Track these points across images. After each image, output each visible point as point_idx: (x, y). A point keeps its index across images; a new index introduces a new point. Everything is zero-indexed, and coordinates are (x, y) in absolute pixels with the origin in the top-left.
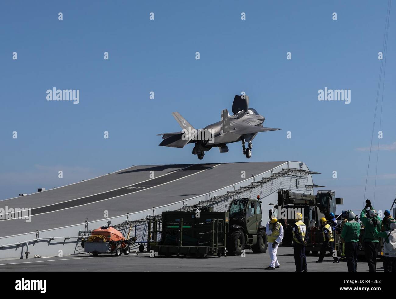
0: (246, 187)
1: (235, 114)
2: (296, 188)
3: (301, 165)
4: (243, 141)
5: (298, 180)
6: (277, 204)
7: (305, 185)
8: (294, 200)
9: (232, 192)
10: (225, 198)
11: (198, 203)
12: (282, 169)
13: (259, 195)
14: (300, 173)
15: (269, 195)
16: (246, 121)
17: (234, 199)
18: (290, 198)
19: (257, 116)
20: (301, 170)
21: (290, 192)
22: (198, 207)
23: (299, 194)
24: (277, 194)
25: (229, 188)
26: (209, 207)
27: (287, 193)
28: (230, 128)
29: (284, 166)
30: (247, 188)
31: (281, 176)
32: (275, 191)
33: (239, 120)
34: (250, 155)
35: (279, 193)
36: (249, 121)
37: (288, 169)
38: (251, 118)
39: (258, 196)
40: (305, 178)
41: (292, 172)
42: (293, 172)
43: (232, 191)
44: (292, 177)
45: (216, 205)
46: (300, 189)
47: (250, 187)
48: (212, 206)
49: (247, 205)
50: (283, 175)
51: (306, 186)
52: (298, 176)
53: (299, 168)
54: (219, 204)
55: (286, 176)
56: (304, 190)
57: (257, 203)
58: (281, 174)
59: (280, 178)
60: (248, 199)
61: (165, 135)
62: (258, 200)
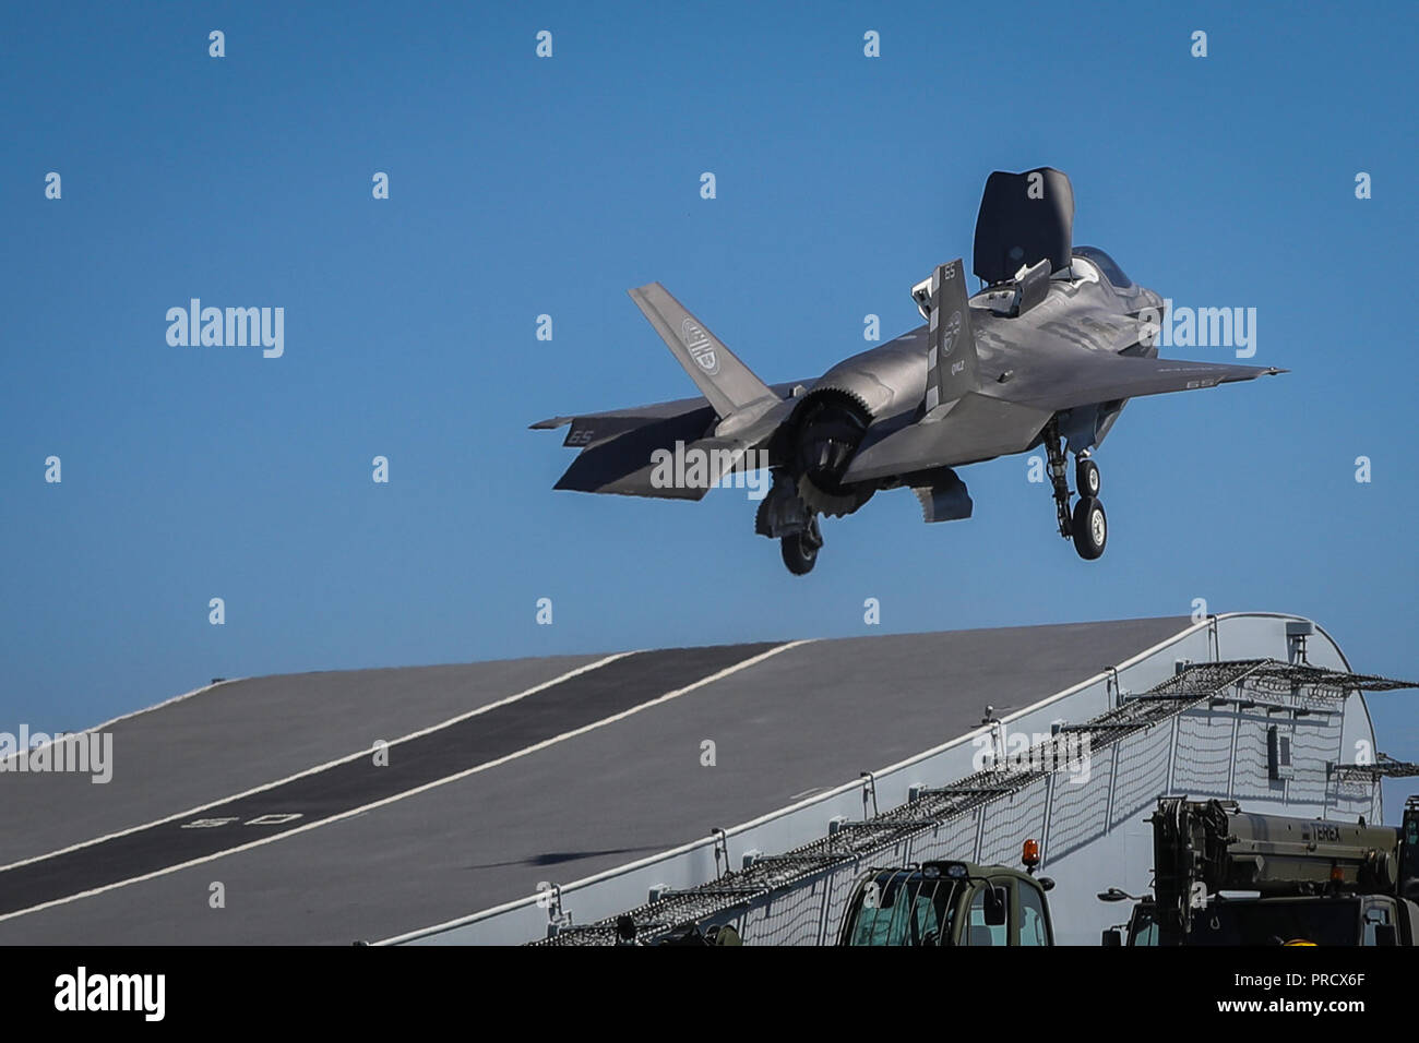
0: (945, 794)
1: (989, 289)
2: (1271, 788)
3: (1297, 634)
4: (1053, 446)
5: (1283, 731)
6: (1152, 892)
7: (1329, 765)
8: (1260, 862)
9: (857, 826)
10: (819, 863)
11: (644, 902)
12: (1179, 665)
13: (1035, 837)
14: (1295, 691)
15: (1097, 837)
16: (1066, 326)
17: (871, 869)
18: (1229, 848)
19: (1122, 292)
20: (1301, 670)
21: (1229, 811)
22: (645, 928)
23: (1288, 825)
24: (1151, 825)
25: (837, 804)
26: (715, 930)
27: (1211, 818)
28: (979, 371)
29: (1189, 646)
30: (956, 794)
31: (1173, 711)
32: (1137, 810)
33: (1018, 321)
34: (1099, 540)
35: (1162, 822)
36: (1082, 329)
37: (1217, 665)
38: (1091, 309)
39: (1029, 847)
40: (1324, 718)
41: (1242, 681)
42: (1246, 684)
43: (859, 818)
44: (1240, 716)
45: (760, 912)
46: (1294, 789)
47: (974, 793)
48: (733, 923)
49: (955, 904)
50: (1185, 707)
51: (1330, 768)
52: (1277, 709)
53: (1287, 660)
54: (776, 907)
55: (1201, 713)
56: (1322, 798)
57: (1020, 891)
58: (1169, 698)
59: (1163, 727)
60: (963, 865)
61: (577, 423)
62: (1030, 871)
